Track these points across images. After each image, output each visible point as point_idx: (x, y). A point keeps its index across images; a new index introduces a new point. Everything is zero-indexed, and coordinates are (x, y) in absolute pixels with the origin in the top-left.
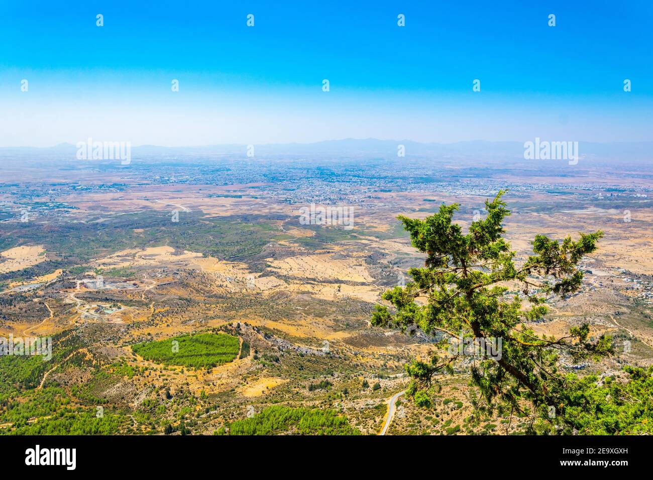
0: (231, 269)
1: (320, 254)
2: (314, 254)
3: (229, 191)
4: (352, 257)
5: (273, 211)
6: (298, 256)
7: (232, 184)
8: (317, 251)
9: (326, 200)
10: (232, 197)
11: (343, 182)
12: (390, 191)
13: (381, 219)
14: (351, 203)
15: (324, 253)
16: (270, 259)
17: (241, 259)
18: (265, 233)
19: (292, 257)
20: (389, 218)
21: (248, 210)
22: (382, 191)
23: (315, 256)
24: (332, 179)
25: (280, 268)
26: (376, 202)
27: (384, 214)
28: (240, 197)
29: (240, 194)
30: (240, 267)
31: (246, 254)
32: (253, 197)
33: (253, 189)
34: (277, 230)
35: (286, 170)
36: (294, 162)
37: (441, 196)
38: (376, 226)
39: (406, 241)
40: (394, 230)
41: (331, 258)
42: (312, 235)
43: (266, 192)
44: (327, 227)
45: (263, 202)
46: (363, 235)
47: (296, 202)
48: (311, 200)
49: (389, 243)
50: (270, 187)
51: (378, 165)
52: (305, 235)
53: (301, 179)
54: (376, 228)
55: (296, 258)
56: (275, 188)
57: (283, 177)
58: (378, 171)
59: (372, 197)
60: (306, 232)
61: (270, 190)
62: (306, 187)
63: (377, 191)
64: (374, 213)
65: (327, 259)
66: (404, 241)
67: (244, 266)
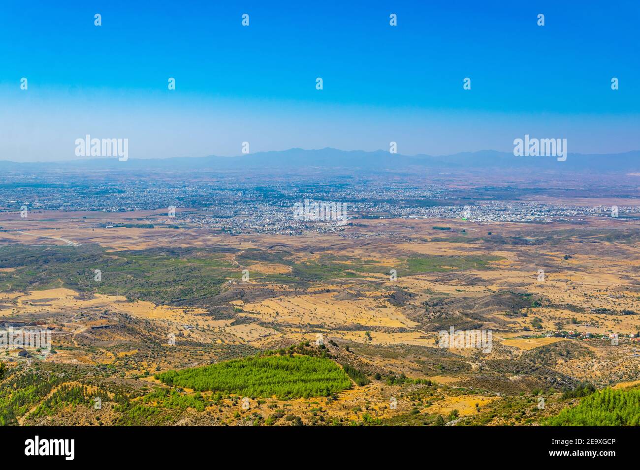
1: (315, 293)
2: (306, 293)
3: (130, 219)
4: (365, 297)
5: (209, 243)
6: (281, 297)
7: (133, 210)
8: (309, 290)
9: (285, 228)
10: (139, 226)
12: (377, 217)
13: (380, 252)
14: (325, 232)
15: (321, 292)
16: (239, 302)
18: (214, 270)
19: (273, 299)
20: (393, 250)
21: (171, 242)
22: (364, 217)
23: (308, 297)
24: (284, 203)
25: (259, 313)
26: (363, 231)
27: (384, 245)
28: (151, 226)
29: (148, 222)
30: (195, 313)
31: (196, 295)
32: (169, 227)
34: (230, 265)
35: (210, 191)
36: (218, 181)
37: (455, 223)
38: (377, 260)
39: (434, 278)
40: (408, 265)
41: (334, 299)
42: (287, 271)
43: (188, 220)
44: (303, 263)
45: (190, 232)
46: (363, 271)
47: (240, 233)
48: (262, 229)
49: (409, 280)
50: (192, 213)
51: (347, 185)
52: (277, 272)
53: (235, 203)
54: (380, 262)
55: (279, 300)
56: (200, 215)
57: (207, 200)
58: (349, 192)
59: (355, 225)
60: (276, 268)
61: (193, 217)
62: (247, 213)
63: (357, 218)
64: (368, 244)
65: (328, 301)
66: (431, 278)
67: (201, 311)
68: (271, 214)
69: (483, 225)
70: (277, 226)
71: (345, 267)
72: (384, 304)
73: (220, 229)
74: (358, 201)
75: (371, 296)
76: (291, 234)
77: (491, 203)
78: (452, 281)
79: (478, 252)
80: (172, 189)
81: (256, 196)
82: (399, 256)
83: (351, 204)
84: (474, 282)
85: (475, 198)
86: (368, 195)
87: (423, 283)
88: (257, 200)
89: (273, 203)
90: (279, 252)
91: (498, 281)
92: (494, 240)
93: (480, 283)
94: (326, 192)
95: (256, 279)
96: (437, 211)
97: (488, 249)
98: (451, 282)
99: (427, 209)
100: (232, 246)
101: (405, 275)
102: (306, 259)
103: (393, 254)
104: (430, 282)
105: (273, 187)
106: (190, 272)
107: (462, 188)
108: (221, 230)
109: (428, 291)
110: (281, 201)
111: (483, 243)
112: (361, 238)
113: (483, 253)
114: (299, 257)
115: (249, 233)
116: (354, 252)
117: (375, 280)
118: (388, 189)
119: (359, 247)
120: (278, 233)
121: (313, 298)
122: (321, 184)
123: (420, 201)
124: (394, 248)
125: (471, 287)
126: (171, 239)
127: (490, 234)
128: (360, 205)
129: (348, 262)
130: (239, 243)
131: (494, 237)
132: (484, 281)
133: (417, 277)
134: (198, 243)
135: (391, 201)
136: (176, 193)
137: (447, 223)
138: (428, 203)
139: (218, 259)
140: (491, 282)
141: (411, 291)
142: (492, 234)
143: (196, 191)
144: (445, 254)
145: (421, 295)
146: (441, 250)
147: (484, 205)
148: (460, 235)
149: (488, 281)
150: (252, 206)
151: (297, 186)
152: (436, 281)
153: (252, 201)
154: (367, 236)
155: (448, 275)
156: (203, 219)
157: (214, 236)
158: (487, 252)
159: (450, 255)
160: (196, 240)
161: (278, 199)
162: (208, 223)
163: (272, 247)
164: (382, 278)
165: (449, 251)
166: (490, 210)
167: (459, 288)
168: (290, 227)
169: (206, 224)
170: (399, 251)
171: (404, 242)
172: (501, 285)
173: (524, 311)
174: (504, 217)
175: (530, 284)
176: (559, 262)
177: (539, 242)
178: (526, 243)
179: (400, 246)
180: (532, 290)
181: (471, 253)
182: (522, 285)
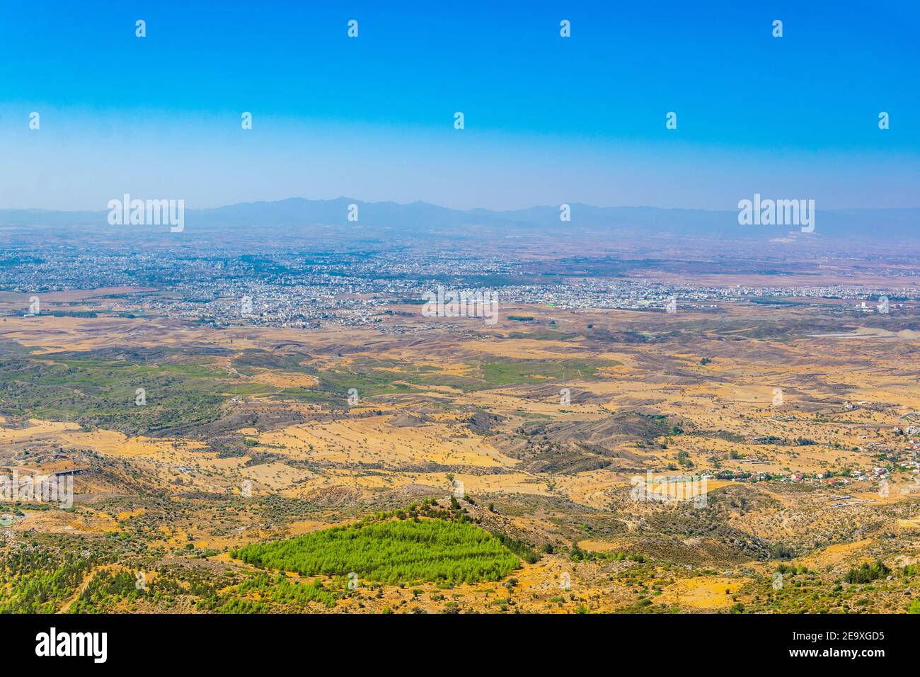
0: (172, 450)
1: (360, 416)
2: (347, 417)
3: (59, 304)
4: (434, 421)
5: (185, 340)
6: (312, 422)
7: (60, 290)
8: (352, 412)
9: (294, 318)
10: (74, 315)
11: (312, 285)
13: (439, 354)
14: (354, 324)
15: (370, 415)
16: (251, 431)
17: (180, 432)
18: (202, 382)
19: (300, 426)
20: (457, 351)
21: (128, 339)
22: (406, 302)
23: (350, 421)
24: (286, 280)
25: (283, 447)
26: (409, 322)
27: (443, 343)
28: (92, 315)
29: (86, 309)
30: (189, 447)
31: (184, 420)
32: (121, 316)
33: (115, 300)
34: (225, 375)
35: (174, 261)
36: (184, 247)
37: (539, 310)
38: (437, 366)
39: (525, 393)
40: (483, 373)
41: (390, 425)
42: (312, 384)
43: (147, 306)
44: (329, 370)
45: (153, 323)
46: (420, 383)
47: (228, 324)
48: (261, 319)
49: (490, 396)
50: (152, 295)
51: (374, 252)
52: (297, 385)
53: (214, 279)
54: (442, 369)
55: (309, 426)
56: (164, 298)
57: (172, 275)
58: (379, 264)
59: (396, 313)
60: (295, 378)
61: (155, 301)
62: (233, 294)
63: (396, 303)
64: (420, 342)
65: (382, 428)
66: (519, 393)
67: (198, 445)
68: (269, 296)
69: (578, 314)
70: (281, 315)
71: (393, 377)
72: (463, 433)
73: (198, 319)
74: (394, 277)
75: (442, 420)
76: (304, 327)
77: (585, 282)
78: (551, 397)
79: (580, 354)
80: (116, 258)
81: (244, 268)
82: (468, 360)
83: (385, 282)
84: (582, 398)
85: (562, 273)
86: (406, 269)
87: (509, 400)
88: (246, 275)
89: (270, 280)
90: (293, 353)
91: (616, 398)
92: (599, 336)
93: (591, 400)
94: (346, 263)
95: (268, 396)
96: (509, 293)
97: (593, 349)
98: (551, 400)
99: (495, 289)
100: (221, 345)
101: (482, 389)
102: (334, 364)
103: (457, 357)
104: (519, 399)
105: (267, 255)
106: (167, 385)
107: (541, 258)
108: (199, 321)
109: (519, 412)
110: (281, 277)
111: (585, 341)
112: (407, 333)
113: (587, 355)
114: (322, 362)
115: (242, 325)
116: (400, 354)
117: (440, 396)
118: (435, 260)
119: (407, 347)
120: (284, 325)
121: (358, 424)
122: (337, 251)
123: (484, 278)
124: (458, 348)
125: (578, 405)
126: (127, 335)
127: (590, 327)
128: (398, 283)
129: (396, 370)
130: (229, 341)
131: (597, 332)
132: (596, 397)
133: (499, 391)
134: (168, 341)
135: (442, 278)
136: (122, 264)
137: (527, 310)
138: (495, 281)
139: (205, 366)
140: (607, 398)
141: (495, 412)
142: (594, 327)
143: (153, 261)
144: (533, 357)
145: (511, 419)
146: (527, 351)
147: (577, 283)
148: (548, 328)
149: (601, 397)
150: (239, 284)
151: (301, 254)
152: (528, 398)
153: (238, 276)
154: (416, 330)
155: (543, 388)
156: (169, 304)
157: (191, 330)
158: (592, 354)
159: (541, 358)
160: (165, 336)
161: (277, 275)
162: (178, 310)
163: (279, 347)
164: (449, 393)
165: (538, 352)
166: (586, 291)
167: (563, 407)
168: (301, 316)
169: (176, 312)
170: (466, 352)
171: (470, 338)
172: (621, 402)
173: (662, 440)
174: (607, 302)
175: (661, 401)
176: (694, 368)
177: (661, 339)
178: (644, 340)
179: (466, 346)
180: (666, 410)
181: (570, 356)
182: (650, 402)
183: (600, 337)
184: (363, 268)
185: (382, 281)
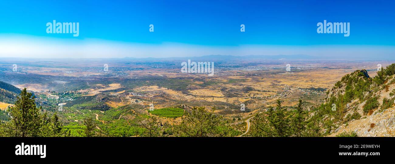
0: (177, 93)
5: (189, 76)
10: (176, 72)
12: (226, 70)
13: (224, 78)
16: (190, 90)
18: (187, 83)
19: (197, 90)
21: (181, 76)
22: (223, 70)
23: (204, 89)
25: (193, 93)
26: (222, 73)
31: (181, 89)
34: (191, 82)
42: (202, 83)
46: (219, 83)
65: (208, 90)
67: (181, 92)
71: (216, 82)
84: (241, 85)
86: (225, 65)
98: (236, 85)
107: (246, 63)
109: (231, 88)
118: (230, 64)
127: (248, 73)
128: (223, 67)
129: (216, 81)
135: (230, 66)
138: (237, 67)
140: (244, 85)
148: (242, 74)
167: (238, 87)
171: (230, 76)
172: (246, 86)
173: (248, 92)
174: (253, 70)
175: (252, 85)
176: (260, 80)
177: (258, 75)
178: (255, 75)
179: (228, 77)
180: (252, 87)
181: (243, 78)
182: (250, 85)
183: (249, 75)
184: (219, 65)
185: (221, 67)
